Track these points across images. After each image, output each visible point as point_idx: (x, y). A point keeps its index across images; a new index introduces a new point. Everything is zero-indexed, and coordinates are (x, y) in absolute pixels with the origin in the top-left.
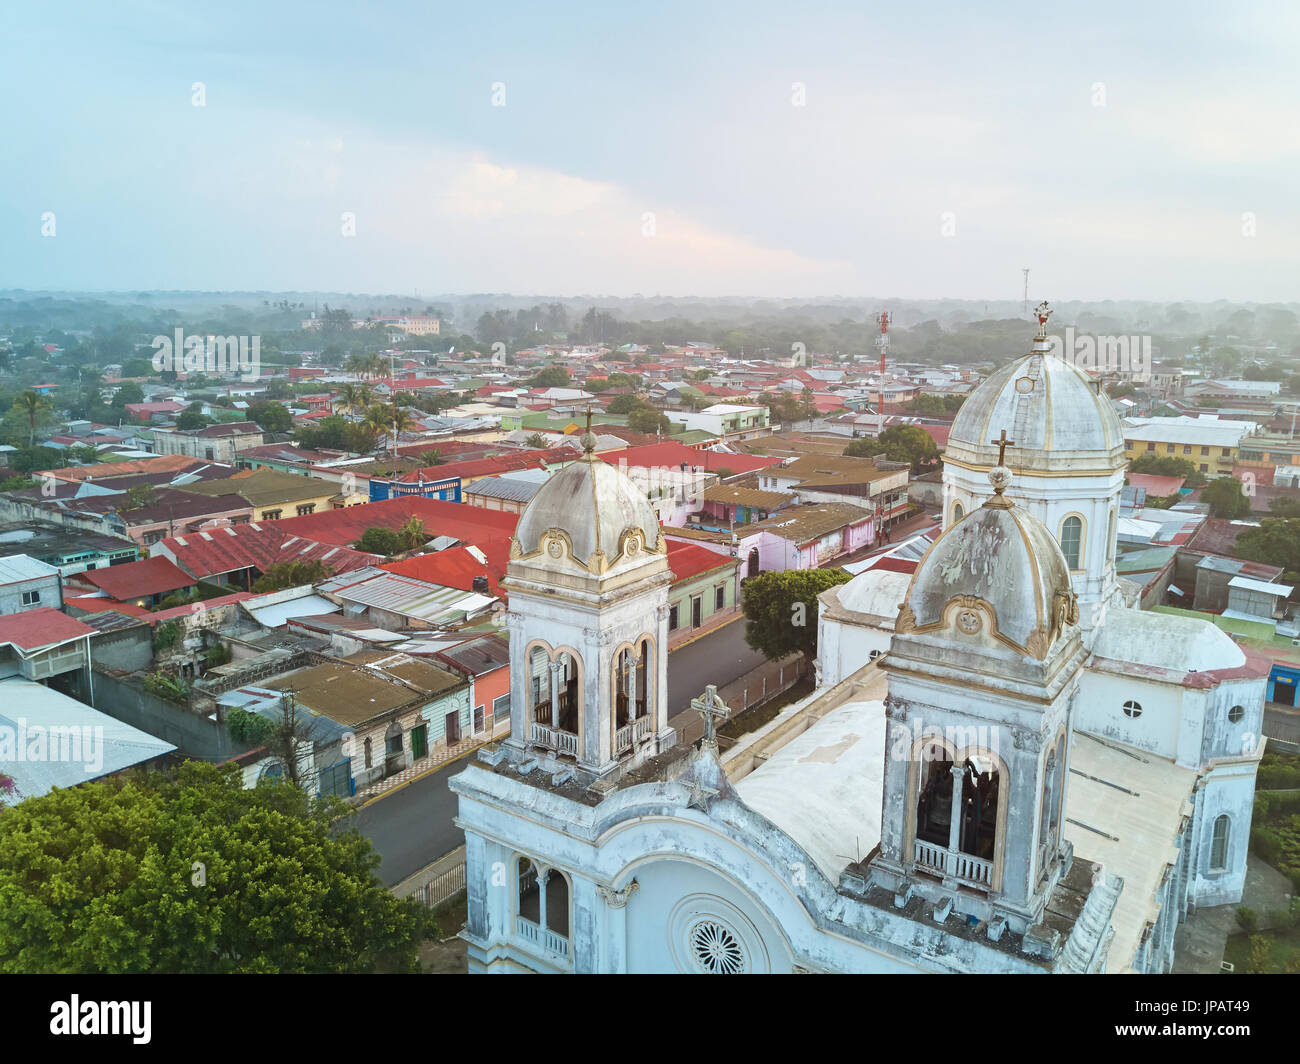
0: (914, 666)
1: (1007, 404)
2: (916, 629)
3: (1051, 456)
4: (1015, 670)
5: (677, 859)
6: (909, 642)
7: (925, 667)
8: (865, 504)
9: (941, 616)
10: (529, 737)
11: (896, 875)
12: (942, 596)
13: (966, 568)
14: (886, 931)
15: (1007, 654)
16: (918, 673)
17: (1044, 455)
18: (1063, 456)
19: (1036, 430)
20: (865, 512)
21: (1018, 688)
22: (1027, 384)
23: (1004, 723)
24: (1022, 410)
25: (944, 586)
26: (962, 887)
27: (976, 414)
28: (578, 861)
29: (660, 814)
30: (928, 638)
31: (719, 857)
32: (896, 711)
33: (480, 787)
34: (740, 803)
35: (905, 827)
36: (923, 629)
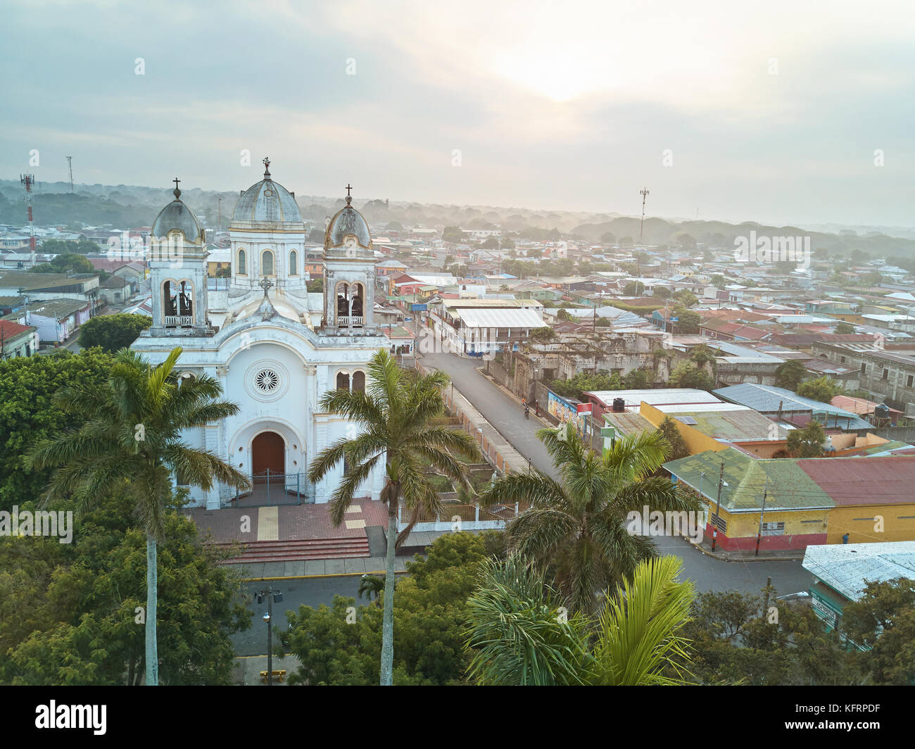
0: (336, 258)
1: (262, 201)
2: (334, 246)
3: (284, 224)
4: (366, 254)
5: (256, 343)
6: (333, 251)
7: (339, 258)
8: (82, 297)
9: (342, 241)
10: (163, 323)
11: (334, 329)
12: (341, 235)
13: (347, 225)
14: (338, 342)
15: (363, 250)
16: (338, 260)
17: (281, 224)
18: (288, 224)
19: (276, 213)
20: (83, 302)
21: (368, 259)
22: (269, 193)
23: (364, 271)
24: (269, 204)
25: (341, 232)
26: (354, 327)
27: (247, 207)
28: (207, 361)
29: (250, 327)
30: (338, 249)
31: (275, 338)
32: (330, 274)
33: (151, 344)
34: (281, 316)
35: (335, 313)
36: (336, 246)
